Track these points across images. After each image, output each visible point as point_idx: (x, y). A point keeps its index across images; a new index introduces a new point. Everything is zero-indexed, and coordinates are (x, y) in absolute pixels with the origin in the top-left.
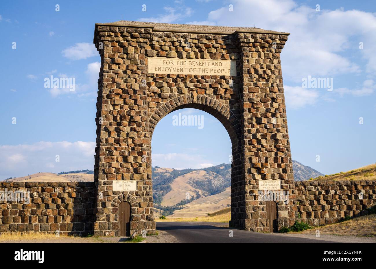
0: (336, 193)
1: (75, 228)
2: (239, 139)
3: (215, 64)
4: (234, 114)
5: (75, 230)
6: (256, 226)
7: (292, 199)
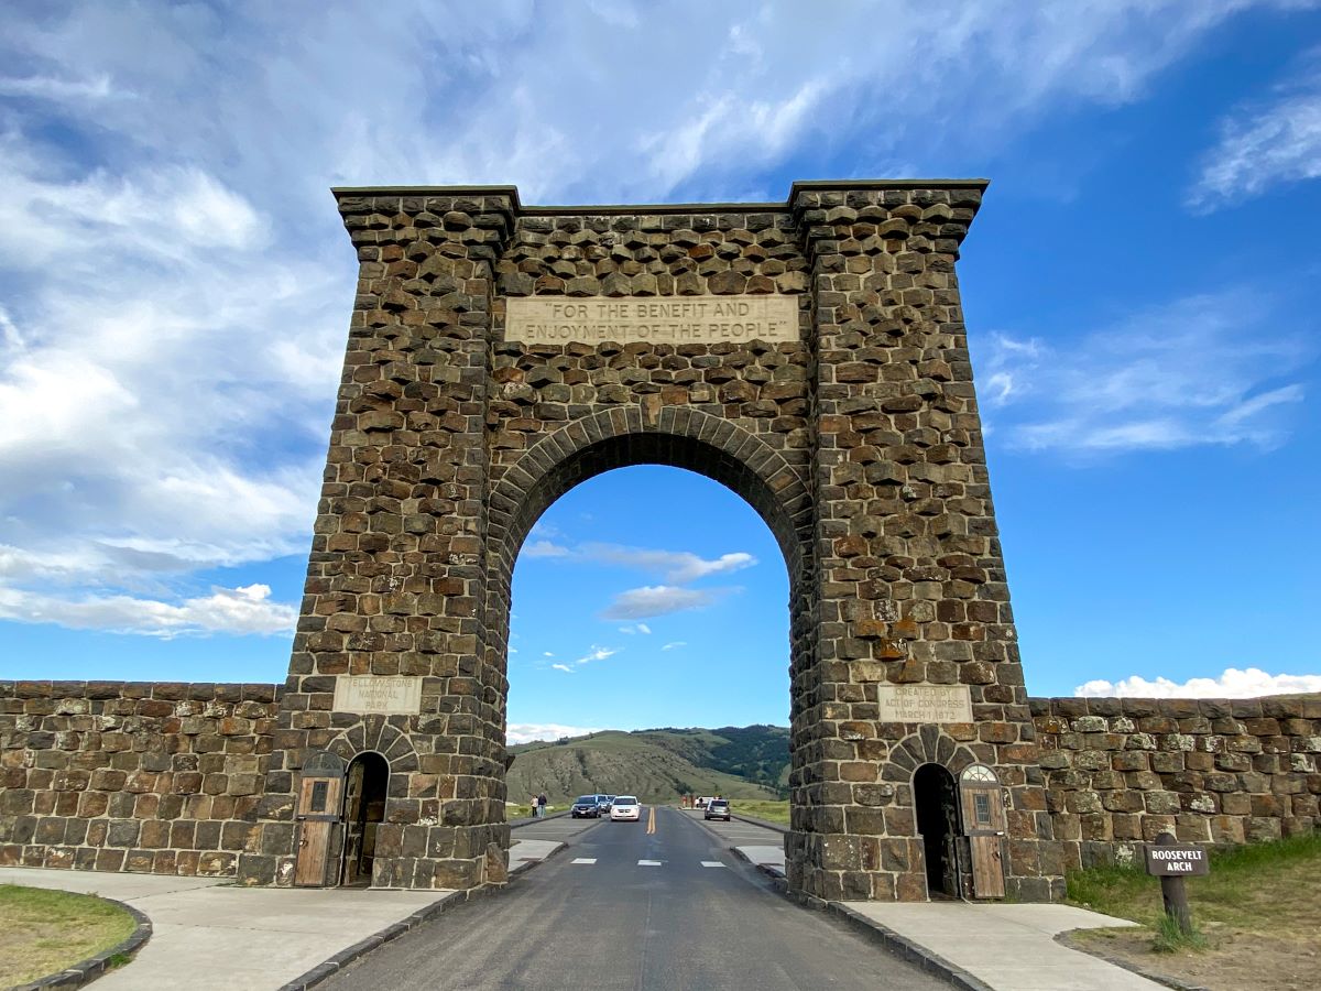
0: (1200, 747)
1: (221, 838)
2: (804, 545)
3: (724, 308)
4: (787, 465)
5: (220, 847)
6: (870, 863)
7: (1020, 762)
